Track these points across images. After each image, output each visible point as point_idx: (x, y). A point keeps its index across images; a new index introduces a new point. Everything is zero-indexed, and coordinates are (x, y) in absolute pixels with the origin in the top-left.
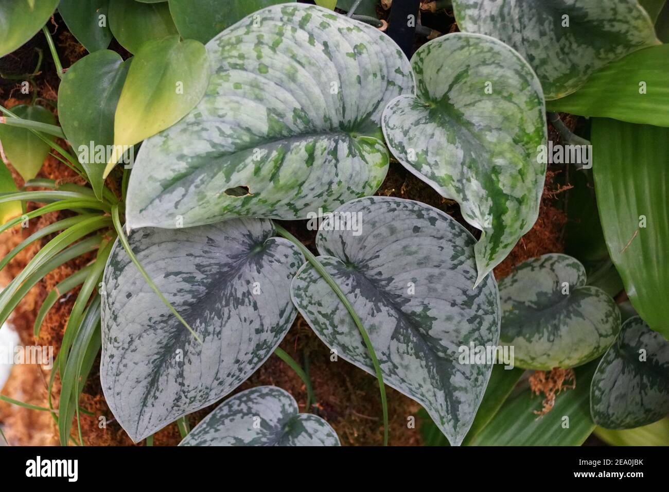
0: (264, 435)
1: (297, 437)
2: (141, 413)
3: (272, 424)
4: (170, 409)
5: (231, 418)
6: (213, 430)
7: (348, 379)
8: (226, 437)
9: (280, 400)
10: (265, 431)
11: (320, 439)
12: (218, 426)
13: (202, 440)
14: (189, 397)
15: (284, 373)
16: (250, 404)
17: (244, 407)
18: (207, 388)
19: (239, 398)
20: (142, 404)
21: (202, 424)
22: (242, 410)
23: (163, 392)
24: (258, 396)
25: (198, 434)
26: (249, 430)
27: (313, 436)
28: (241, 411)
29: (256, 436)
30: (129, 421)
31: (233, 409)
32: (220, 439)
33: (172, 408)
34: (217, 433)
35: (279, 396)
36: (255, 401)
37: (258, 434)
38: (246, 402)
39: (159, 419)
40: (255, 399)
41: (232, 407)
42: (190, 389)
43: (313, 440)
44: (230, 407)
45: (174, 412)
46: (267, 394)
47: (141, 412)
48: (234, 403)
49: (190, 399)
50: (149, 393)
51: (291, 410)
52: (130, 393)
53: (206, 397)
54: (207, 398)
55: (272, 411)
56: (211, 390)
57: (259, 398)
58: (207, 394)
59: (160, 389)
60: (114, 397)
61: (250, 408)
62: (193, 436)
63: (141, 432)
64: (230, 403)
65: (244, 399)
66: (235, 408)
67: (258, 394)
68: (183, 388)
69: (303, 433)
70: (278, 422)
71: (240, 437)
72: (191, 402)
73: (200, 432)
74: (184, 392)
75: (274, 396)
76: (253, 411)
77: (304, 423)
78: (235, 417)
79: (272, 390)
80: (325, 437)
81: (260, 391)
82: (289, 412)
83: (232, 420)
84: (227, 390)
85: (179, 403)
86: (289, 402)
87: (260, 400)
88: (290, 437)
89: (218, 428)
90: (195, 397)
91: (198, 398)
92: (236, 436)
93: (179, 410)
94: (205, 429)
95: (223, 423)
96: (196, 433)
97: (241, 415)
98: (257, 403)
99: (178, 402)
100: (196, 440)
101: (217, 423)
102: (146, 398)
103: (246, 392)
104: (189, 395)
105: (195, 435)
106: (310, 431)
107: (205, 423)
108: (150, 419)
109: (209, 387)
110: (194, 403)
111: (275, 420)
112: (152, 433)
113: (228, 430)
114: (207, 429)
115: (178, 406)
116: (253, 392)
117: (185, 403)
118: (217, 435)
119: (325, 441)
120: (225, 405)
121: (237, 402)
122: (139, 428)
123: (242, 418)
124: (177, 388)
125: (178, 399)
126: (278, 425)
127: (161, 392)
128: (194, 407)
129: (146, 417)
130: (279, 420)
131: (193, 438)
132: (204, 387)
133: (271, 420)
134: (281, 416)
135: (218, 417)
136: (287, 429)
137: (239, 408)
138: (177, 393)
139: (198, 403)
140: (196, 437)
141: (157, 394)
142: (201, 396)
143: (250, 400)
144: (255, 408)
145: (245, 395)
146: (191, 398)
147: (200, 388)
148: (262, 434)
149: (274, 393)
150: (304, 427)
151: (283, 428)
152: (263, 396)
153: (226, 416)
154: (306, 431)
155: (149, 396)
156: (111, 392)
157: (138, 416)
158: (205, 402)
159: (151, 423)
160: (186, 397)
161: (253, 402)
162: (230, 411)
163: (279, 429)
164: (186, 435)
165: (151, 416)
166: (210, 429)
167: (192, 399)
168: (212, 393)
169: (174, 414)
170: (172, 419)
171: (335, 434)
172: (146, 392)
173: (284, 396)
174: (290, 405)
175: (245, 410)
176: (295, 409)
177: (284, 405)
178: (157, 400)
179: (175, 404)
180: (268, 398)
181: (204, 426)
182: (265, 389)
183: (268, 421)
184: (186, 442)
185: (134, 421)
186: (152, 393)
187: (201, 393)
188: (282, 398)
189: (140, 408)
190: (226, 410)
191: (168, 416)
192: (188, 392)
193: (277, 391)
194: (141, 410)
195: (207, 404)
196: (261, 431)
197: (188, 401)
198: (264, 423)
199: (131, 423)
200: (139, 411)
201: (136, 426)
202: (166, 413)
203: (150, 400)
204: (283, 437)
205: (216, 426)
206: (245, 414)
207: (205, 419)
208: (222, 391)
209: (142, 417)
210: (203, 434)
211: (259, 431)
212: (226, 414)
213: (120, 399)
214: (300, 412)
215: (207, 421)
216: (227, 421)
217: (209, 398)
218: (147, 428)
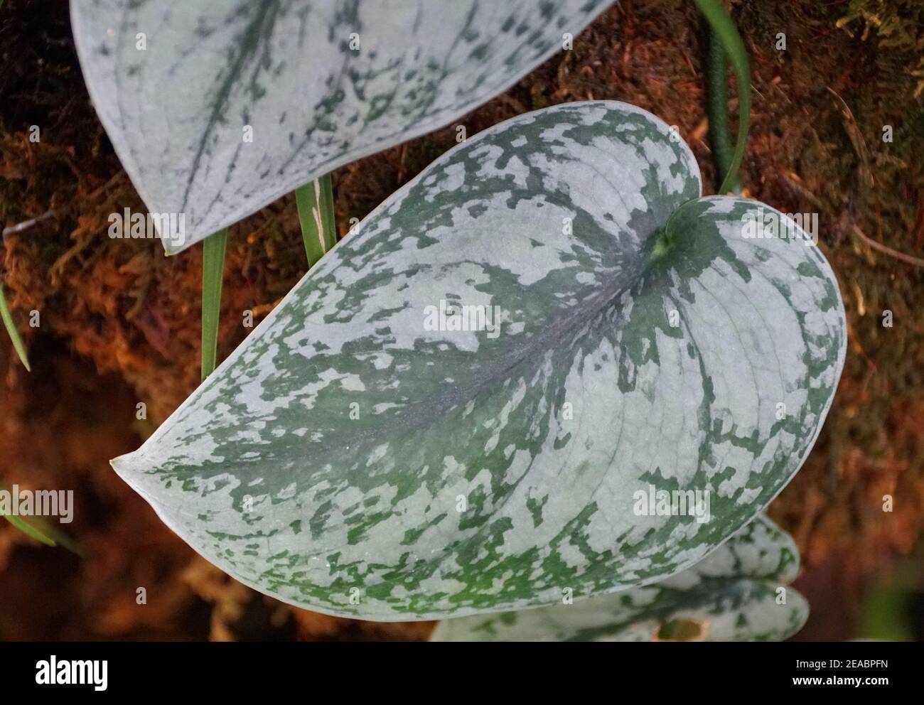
0: (587, 264)
1: (696, 274)
2: (204, 145)
3: (612, 229)
4: (300, 134)
5: (474, 202)
6: (411, 241)
7: (848, 114)
8: (457, 264)
9: (641, 151)
10: (588, 250)
11: (774, 283)
12: (430, 227)
13: (379, 270)
14: (369, 94)
15: (635, 82)
16: (540, 160)
17: (517, 170)
18: (433, 67)
19: (502, 140)
20: (209, 112)
21: (378, 218)
22: (510, 178)
23: (286, 74)
24: (567, 134)
25: (363, 250)
26: (535, 244)
27: (754, 274)
28: (508, 183)
29: (560, 265)
30: (163, 169)
31: (479, 174)
32: (436, 270)
33: (309, 132)
34: (427, 250)
35: (640, 135)
36: (557, 150)
37: (565, 257)
38: (524, 154)
39: (263, 169)
40: (557, 143)
41: (478, 167)
42: (377, 65)
43: (752, 283)
44: (472, 166)
45: (312, 147)
46: (598, 129)
47: (203, 142)
48: (484, 155)
49: (373, 105)
50: (235, 74)
51: (676, 185)
52: (172, 72)
53: (426, 98)
54: (431, 101)
55: (615, 188)
56: (445, 75)
57: (569, 141)
58: (432, 87)
59: (277, 59)
60: (118, 81)
61: (537, 174)
62: (347, 256)
63: (199, 212)
64: (472, 155)
65: (521, 142)
66: (489, 170)
67: (569, 127)
68: (353, 62)
69: (719, 261)
70: (631, 224)
71: (504, 265)
72: (376, 115)
73: (370, 244)
74: (355, 77)
75: (623, 137)
76: (550, 185)
77: (724, 229)
78: (486, 203)
79: (613, 116)
80: (794, 277)
81: (573, 119)
82: (670, 192)
83: (476, 212)
84: (498, 82)
85: (333, 118)
86: (674, 160)
87: (572, 147)
88: (673, 274)
89: (431, 234)
90: (390, 98)
91: (401, 100)
92: (493, 263)
93: (329, 142)
94: (386, 234)
95: (447, 220)
96: (356, 246)
97: (508, 195)
98: (561, 158)
99: (329, 111)
100: (356, 269)
101: (427, 217)
102: (223, 94)
103: (528, 118)
104: (372, 89)
105: (354, 254)
106: (744, 254)
107: (385, 214)
108: (232, 167)
109: (440, 61)
110: (384, 119)
111: (624, 217)
112: (235, 217)
113: (465, 241)
114: (393, 237)
115: (328, 127)
116: (549, 122)
117: (354, 119)
118: (425, 256)
119: (792, 290)
120: (453, 161)
121: (497, 151)
122: (192, 197)
123: (512, 204)
124: (332, 60)
125: (330, 103)
126: (633, 233)
127: (278, 72)
128: (382, 132)
129: (221, 157)
130: (636, 215)
131: (347, 263)
132: (424, 61)
133: (609, 217)
134: (642, 204)
135: (430, 199)
136: (658, 250)
137: (502, 173)
138: (330, 81)
139: (399, 117)
140: (358, 261)
141: (265, 79)
142: (412, 95)
143: (539, 145)
144: (555, 174)
145: (523, 129)
146: (377, 99)
147: (410, 64)
148: (579, 259)
149: (620, 128)
150: (723, 242)
151: (648, 245)
152: (583, 135)
153: (459, 197)
154: (730, 256)
155: (235, 86)
156: (107, 64)
157: (193, 154)
158: (423, 115)
159: (235, 183)
160: (360, 94)
161: (550, 156)
162: (470, 180)
163: (636, 249)
164: (320, 256)
165: (236, 156)
166: (404, 236)
167: (380, 104)
168: (449, 87)
169: (312, 157)
170: (304, 174)
171: (826, 268)
172: (227, 71)
173: (658, 137)
174: (676, 169)
175: (521, 181)
176: (690, 182)
177: (654, 168)
178: (262, 102)
179: (318, 119)
180: (602, 141)
181: (385, 224)
182: (592, 112)
183: (599, 218)
184: (322, 274)
185: (179, 173)
186: (246, 78)
187: (413, 84)
188: (648, 143)
189: (202, 125)
190: (456, 178)
191: (290, 160)
192: (370, 76)
193: (634, 118)
194: (206, 136)
195: (428, 126)
196: (575, 248)
197: (364, 109)
198: (585, 226)
199: (171, 175)
200: (199, 136)
201: (182, 192)
202: (287, 149)
203: (238, 101)
204: (646, 275)
205: (424, 228)
206: (519, 195)
207: (387, 202)
208: (481, 80)
209: (205, 157)
210: (380, 251)
211: (569, 251)
212: (459, 191)
213: (139, 90)
214: (706, 194)
215: (394, 211)
216: (460, 214)
217: (438, 103)
218: (219, 198)
